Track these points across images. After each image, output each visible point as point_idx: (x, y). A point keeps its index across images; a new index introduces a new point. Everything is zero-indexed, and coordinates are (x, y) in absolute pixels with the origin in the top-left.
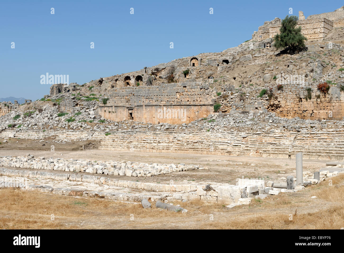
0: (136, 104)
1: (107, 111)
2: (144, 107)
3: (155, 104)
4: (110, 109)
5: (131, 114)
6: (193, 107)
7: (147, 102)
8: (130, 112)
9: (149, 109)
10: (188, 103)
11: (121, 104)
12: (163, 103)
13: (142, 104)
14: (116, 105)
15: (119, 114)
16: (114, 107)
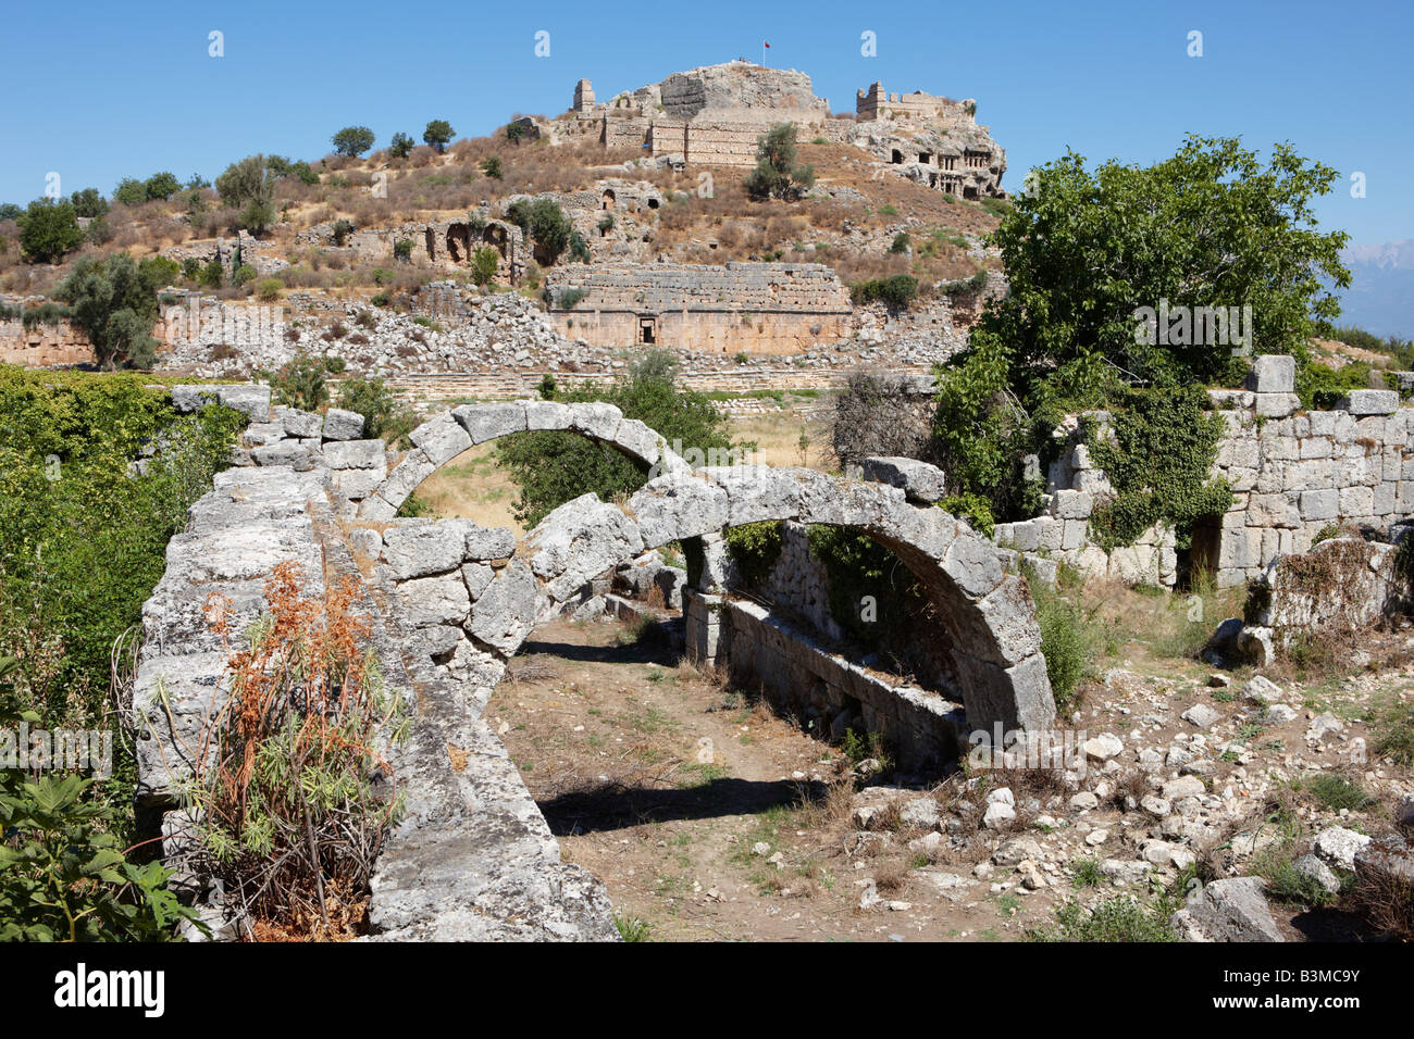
0: (663, 307)
1: (576, 323)
2: (685, 313)
3: (715, 306)
4: (587, 318)
5: (647, 331)
6: (806, 317)
7: (694, 302)
8: (646, 324)
9: (698, 317)
10: (796, 308)
11: (622, 306)
12: (737, 306)
13: (679, 306)
14: (604, 307)
15: (613, 329)
16: (597, 312)
